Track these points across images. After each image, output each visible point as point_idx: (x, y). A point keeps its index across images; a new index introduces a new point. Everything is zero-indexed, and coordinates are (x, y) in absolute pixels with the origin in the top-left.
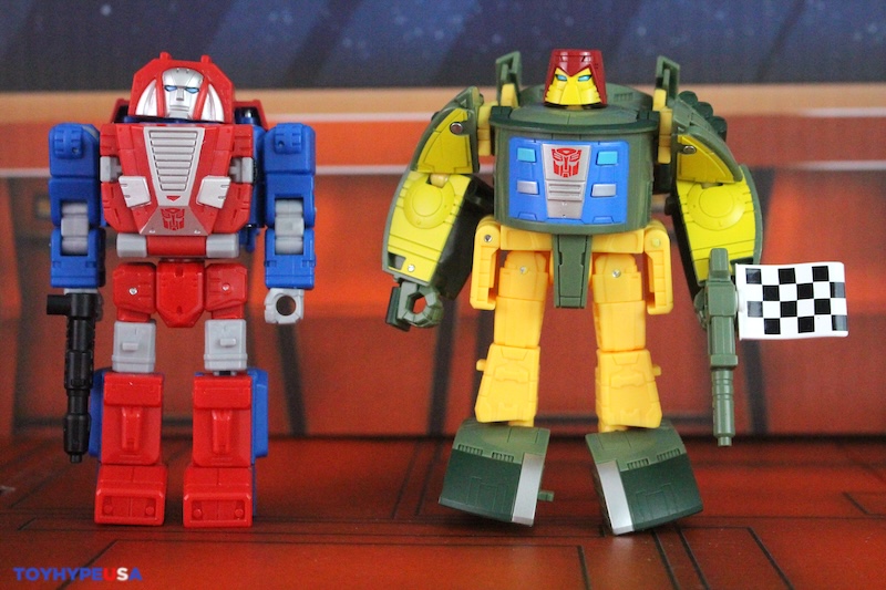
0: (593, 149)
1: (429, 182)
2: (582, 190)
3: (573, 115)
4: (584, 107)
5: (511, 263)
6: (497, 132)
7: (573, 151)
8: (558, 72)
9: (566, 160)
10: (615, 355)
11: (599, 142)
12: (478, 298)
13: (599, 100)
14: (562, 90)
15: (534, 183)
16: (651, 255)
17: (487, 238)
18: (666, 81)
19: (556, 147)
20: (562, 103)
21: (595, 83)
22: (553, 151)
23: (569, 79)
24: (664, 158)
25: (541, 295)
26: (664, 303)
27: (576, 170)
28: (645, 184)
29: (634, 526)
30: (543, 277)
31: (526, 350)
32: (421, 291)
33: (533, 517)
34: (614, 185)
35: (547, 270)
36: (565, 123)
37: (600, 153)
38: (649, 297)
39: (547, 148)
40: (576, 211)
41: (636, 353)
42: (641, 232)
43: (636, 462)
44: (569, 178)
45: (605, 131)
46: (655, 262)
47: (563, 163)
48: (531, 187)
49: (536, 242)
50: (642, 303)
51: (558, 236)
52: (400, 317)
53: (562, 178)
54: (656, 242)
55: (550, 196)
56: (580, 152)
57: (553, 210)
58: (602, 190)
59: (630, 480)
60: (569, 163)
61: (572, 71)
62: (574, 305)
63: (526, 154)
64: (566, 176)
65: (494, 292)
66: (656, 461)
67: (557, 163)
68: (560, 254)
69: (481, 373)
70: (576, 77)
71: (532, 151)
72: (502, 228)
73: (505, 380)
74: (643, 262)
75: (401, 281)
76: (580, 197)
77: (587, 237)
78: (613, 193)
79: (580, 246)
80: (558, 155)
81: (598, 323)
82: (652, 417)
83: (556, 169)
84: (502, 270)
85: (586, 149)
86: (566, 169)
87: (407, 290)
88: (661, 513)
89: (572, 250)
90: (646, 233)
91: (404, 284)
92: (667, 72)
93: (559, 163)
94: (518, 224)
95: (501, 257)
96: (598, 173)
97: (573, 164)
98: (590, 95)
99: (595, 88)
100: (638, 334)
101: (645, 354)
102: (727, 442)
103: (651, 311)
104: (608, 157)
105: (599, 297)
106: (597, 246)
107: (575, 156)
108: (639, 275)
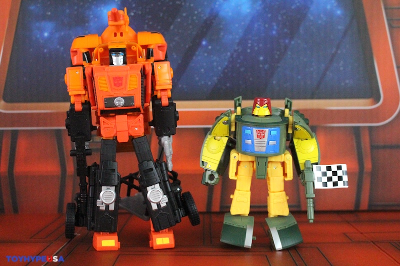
0: (269, 130)
1: (215, 139)
2: (266, 143)
3: (262, 119)
4: (266, 116)
5: (242, 165)
6: (237, 124)
7: (263, 131)
8: (257, 105)
10: (275, 193)
11: (271, 128)
12: (232, 176)
13: (270, 114)
14: (258, 111)
15: (251, 141)
16: (286, 162)
17: (235, 157)
18: (289, 106)
19: (258, 129)
20: (259, 115)
21: (268, 108)
22: (257, 131)
23: (260, 107)
24: (290, 132)
25: (251, 175)
26: (290, 177)
27: (264, 137)
28: (284, 139)
29: (283, 248)
30: (252, 169)
31: (246, 192)
32: (213, 173)
33: (251, 245)
34: (275, 141)
35: (253, 167)
36: (260, 122)
37: (271, 131)
38: (285, 175)
39: (255, 130)
40: (264, 149)
41: (281, 193)
42: (283, 155)
43: (282, 227)
45: (273, 125)
46: (287, 164)
47: (260, 134)
48: (249, 142)
49: (250, 158)
50: (283, 177)
51: (258, 157)
52: (206, 182)
53: (259, 139)
54: (288, 158)
55: (256, 145)
56: (265, 131)
57: (256, 149)
58: (271, 143)
59: (280, 233)
61: (261, 105)
62: (263, 178)
63: (248, 132)
64: (261, 138)
65: (236, 174)
66: (288, 227)
68: (258, 162)
69: (232, 199)
70: (263, 107)
71: (250, 131)
72: (239, 154)
73: (240, 201)
74: (283, 164)
75: (206, 170)
76: (265, 145)
77: (267, 157)
78: (275, 143)
79: (265, 160)
81: (269, 183)
82: (286, 212)
83: (258, 136)
84: (239, 167)
85: (267, 130)
86: (261, 136)
87: (208, 173)
88: (290, 243)
89: (262, 161)
90: (285, 155)
91: (207, 171)
92: (289, 103)
93: (258, 135)
94: (244, 153)
95: (239, 163)
96: (271, 137)
97: (263, 135)
98: (267, 112)
99: (268, 110)
100: (281, 186)
101: (284, 193)
102: (312, 221)
103: (286, 179)
104: (274, 133)
105: (270, 175)
106: (269, 159)
108: (282, 168)
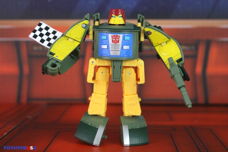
0: (123, 36)
2: (120, 47)
3: (117, 27)
4: (120, 25)
5: (99, 71)
8: (113, 15)
9: (116, 38)
10: (128, 96)
11: (125, 34)
12: (89, 80)
13: (124, 23)
14: (114, 20)
15: (106, 46)
16: (139, 67)
17: (93, 62)
18: (141, 21)
19: (113, 35)
20: (114, 24)
21: (123, 18)
22: (112, 36)
23: (116, 17)
24: (142, 40)
25: (107, 80)
26: (142, 81)
27: (118, 42)
30: (108, 75)
31: (102, 95)
33: (99, 144)
34: (129, 46)
36: (115, 28)
37: (125, 37)
38: (138, 79)
39: (110, 36)
40: (118, 53)
41: (134, 95)
42: (136, 60)
44: (116, 44)
45: (127, 30)
46: (140, 69)
47: (115, 39)
49: (106, 63)
50: (136, 81)
51: (113, 61)
53: (114, 44)
54: (140, 63)
55: (111, 49)
56: (119, 36)
57: (112, 53)
58: (126, 47)
60: (116, 39)
61: (117, 14)
62: (118, 81)
63: (104, 37)
64: (115, 43)
65: (94, 78)
66: (139, 127)
67: (113, 39)
68: (114, 66)
69: (90, 101)
70: (118, 17)
71: (106, 36)
72: (97, 59)
73: (96, 103)
76: (120, 49)
77: (122, 61)
78: (129, 48)
79: (120, 64)
80: (113, 37)
83: (113, 41)
85: (121, 36)
86: (116, 41)
89: (117, 64)
92: (141, 18)
93: (114, 40)
95: (96, 68)
96: (125, 42)
97: (118, 40)
98: (122, 22)
99: (123, 20)
100: (135, 90)
101: (137, 95)
103: (139, 83)
104: (127, 38)
105: (124, 80)
106: (124, 64)
107: (118, 37)
108: (135, 74)
